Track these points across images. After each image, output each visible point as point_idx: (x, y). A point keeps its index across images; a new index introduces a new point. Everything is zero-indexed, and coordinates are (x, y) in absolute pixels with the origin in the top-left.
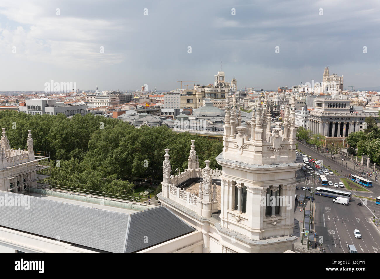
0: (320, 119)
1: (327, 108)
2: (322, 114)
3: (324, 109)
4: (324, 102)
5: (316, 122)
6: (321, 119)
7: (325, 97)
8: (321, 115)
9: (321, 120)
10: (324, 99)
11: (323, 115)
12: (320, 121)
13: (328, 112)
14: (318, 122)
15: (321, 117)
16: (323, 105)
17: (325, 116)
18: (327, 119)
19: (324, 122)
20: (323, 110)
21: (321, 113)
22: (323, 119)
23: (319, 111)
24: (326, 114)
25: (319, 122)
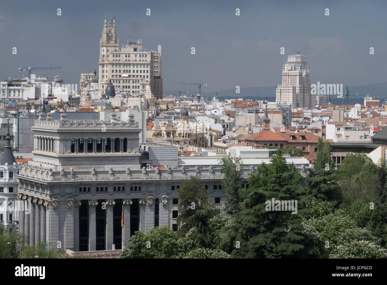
0: (48, 192)
1: (68, 154)
2: (54, 174)
3: (59, 158)
4: (60, 133)
5: (37, 203)
6: (51, 191)
7: (62, 118)
8: (49, 179)
9: (51, 197)
10: (59, 125)
11: (57, 177)
12: (48, 198)
13: (71, 169)
14: (43, 204)
15: (51, 186)
16: (57, 144)
17: (63, 180)
18: (68, 190)
19: (59, 202)
20: (57, 162)
21: (50, 173)
22: (56, 191)
23: (45, 166)
24: (66, 174)
25: (46, 204)
